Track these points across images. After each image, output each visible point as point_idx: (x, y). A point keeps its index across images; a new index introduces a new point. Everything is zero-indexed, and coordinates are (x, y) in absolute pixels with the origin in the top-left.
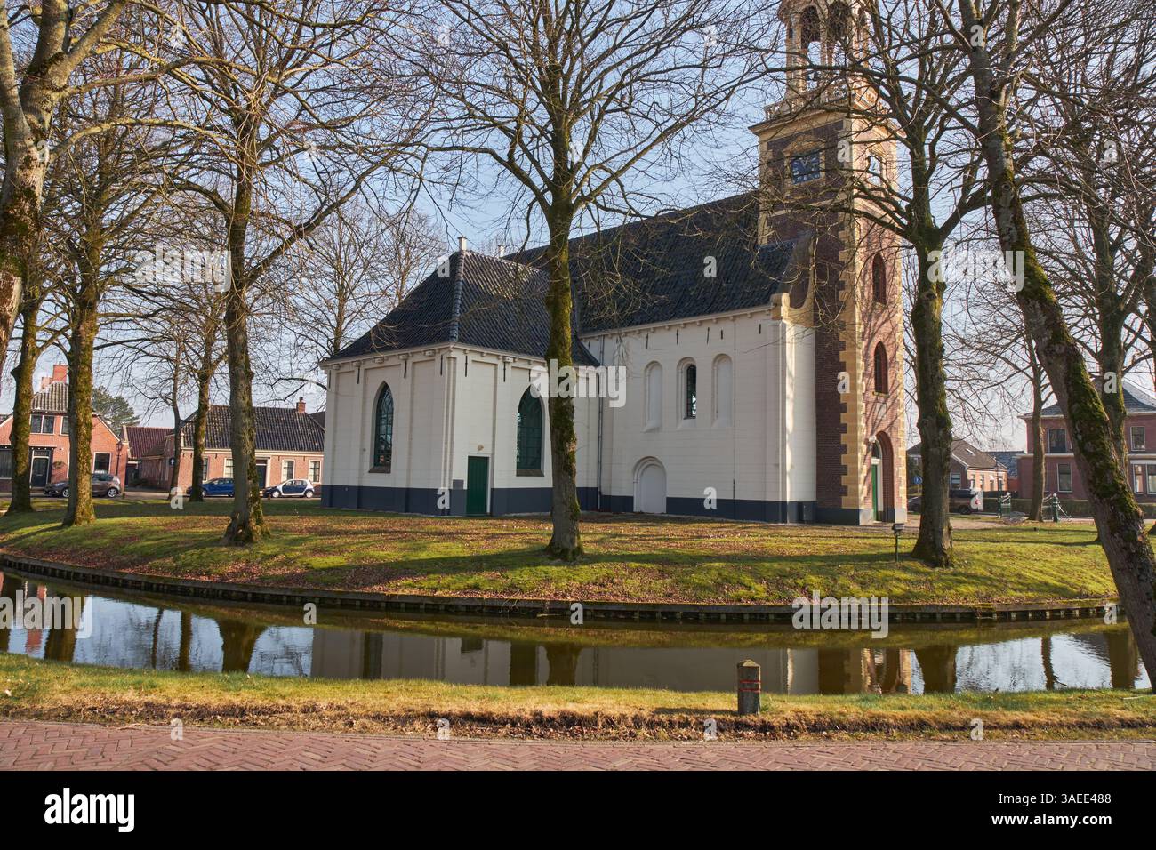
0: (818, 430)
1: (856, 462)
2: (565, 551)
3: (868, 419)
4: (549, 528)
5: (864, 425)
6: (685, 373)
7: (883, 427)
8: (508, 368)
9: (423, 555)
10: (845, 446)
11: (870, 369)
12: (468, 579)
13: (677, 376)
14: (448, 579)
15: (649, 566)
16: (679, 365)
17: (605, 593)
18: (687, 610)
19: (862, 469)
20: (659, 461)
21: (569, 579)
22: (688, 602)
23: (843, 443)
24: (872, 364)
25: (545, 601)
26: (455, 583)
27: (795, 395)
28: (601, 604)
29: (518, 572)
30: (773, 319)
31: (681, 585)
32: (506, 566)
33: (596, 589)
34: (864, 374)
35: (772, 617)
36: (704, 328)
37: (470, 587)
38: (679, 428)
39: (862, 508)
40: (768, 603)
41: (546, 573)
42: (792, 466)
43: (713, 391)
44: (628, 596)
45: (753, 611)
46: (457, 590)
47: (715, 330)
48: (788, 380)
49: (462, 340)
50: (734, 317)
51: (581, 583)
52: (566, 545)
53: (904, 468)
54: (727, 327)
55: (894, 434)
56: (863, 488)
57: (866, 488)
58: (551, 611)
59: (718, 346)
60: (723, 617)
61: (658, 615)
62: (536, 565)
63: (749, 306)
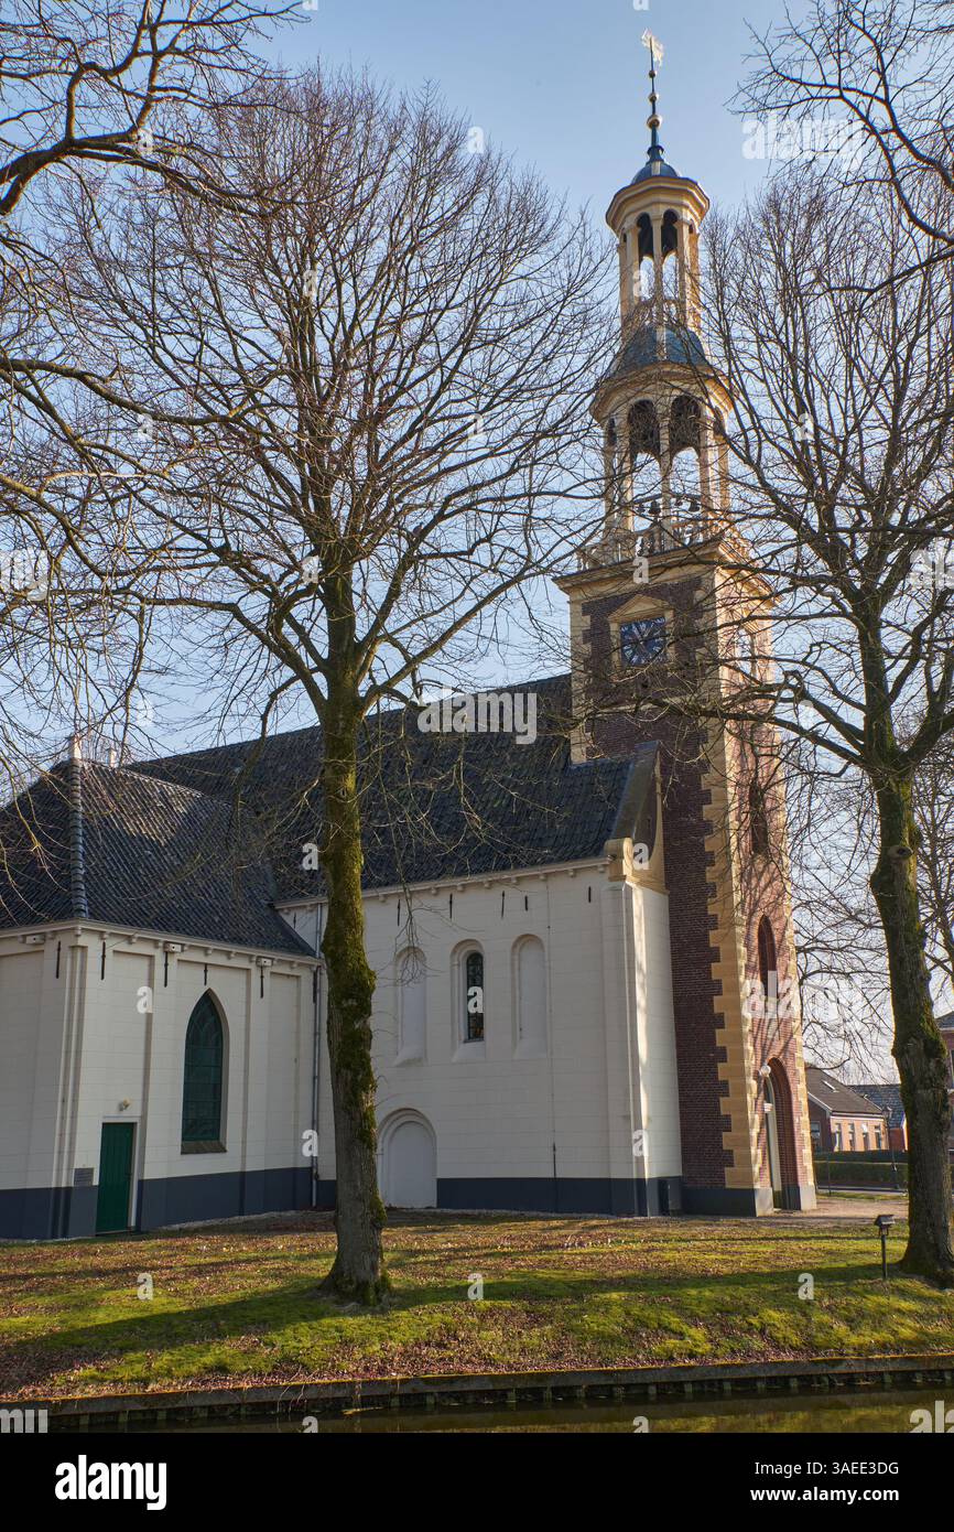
0: (680, 1056)
1: (744, 1109)
2: (362, 1286)
3: (755, 1038)
4: (329, 1242)
5: (751, 1048)
6: (463, 969)
7: (775, 1052)
8: (172, 962)
9: (101, 1317)
10: (725, 1083)
11: (753, 959)
12: (201, 1354)
13: (452, 971)
14: (164, 1359)
15: (507, 1304)
16: (454, 952)
17: (451, 1359)
18: (595, 1381)
19: (753, 1120)
20: (423, 1117)
21: (381, 1336)
22: (591, 1367)
23: (721, 1078)
24: (756, 952)
25: (351, 1384)
26: (180, 1364)
27: (647, 1001)
28: (451, 1380)
29: (289, 1332)
30: (611, 879)
31: (571, 1336)
32: (265, 1322)
33: (434, 1353)
34: (747, 967)
35: (727, 1386)
36: (498, 891)
37: (209, 1369)
38: (455, 1058)
39: (757, 1186)
40: (718, 1362)
41: (338, 1329)
42: (649, 1119)
43: (514, 997)
44: (489, 1361)
45: (698, 1377)
46: (188, 1377)
47: (515, 896)
48: (639, 978)
49: (93, 916)
50: (547, 875)
51: (405, 1344)
52: (363, 1275)
53: (805, 1118)
54: (535, 890)
55: (790, 1063)
56: (756, 1151)
57: (760, 1151)
58: (365, 1401)
59: (519, 923)
60: (653, 1390)
61: (548, 1394)
62: (319, 1316)
63: (568, 859)
